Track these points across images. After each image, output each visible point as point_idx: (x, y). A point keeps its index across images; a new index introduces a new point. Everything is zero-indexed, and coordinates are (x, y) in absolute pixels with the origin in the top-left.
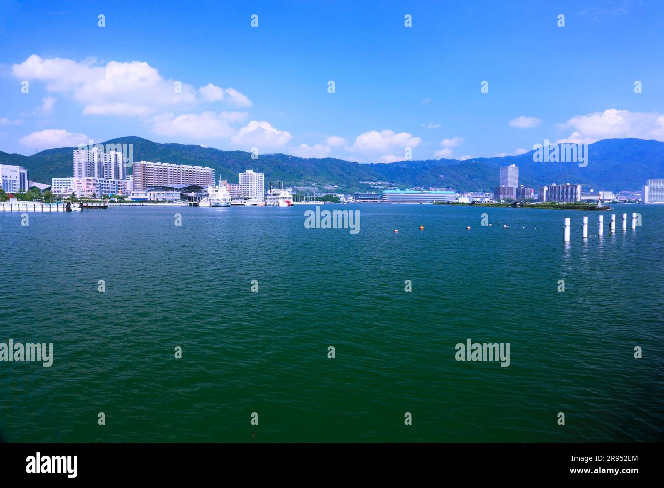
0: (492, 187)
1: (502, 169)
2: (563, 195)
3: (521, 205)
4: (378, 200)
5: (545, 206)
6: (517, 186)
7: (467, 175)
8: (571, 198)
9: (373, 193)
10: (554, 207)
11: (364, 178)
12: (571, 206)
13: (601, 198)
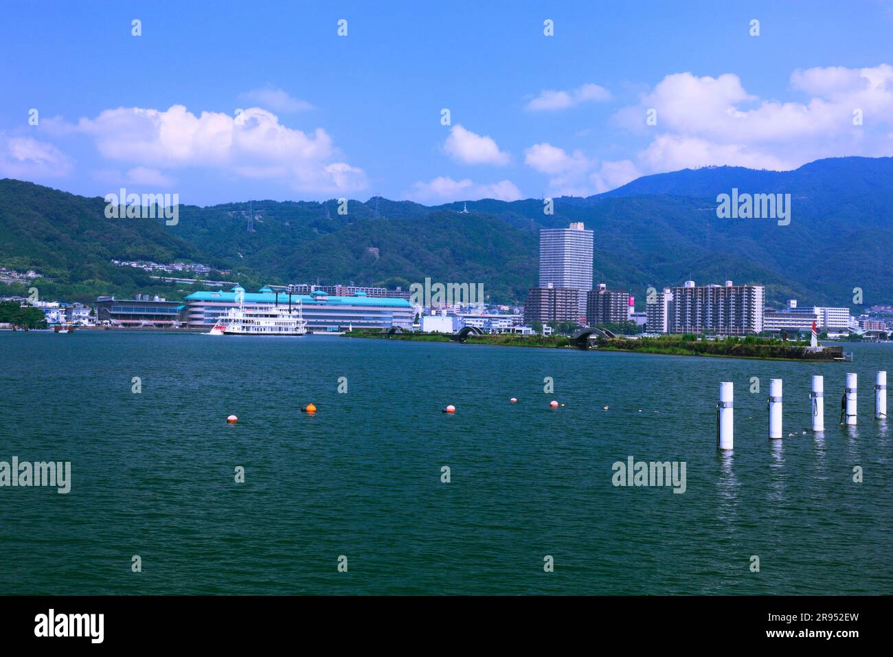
0: (519, 287)
1: (546, 235)
2: (715, 316)
3: (601, 343)
4: (174, 322)
5: (667, 346)
6: (589, 287)
7: (447, 251)
8: (738, 323)
9: (157, 299)
10: (690, 348)
11: (129, 250)
12: (737, 345)
13: (819, 325)
